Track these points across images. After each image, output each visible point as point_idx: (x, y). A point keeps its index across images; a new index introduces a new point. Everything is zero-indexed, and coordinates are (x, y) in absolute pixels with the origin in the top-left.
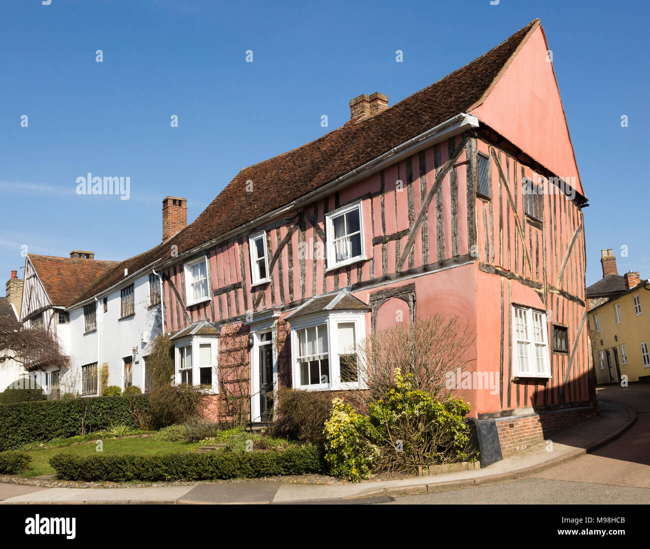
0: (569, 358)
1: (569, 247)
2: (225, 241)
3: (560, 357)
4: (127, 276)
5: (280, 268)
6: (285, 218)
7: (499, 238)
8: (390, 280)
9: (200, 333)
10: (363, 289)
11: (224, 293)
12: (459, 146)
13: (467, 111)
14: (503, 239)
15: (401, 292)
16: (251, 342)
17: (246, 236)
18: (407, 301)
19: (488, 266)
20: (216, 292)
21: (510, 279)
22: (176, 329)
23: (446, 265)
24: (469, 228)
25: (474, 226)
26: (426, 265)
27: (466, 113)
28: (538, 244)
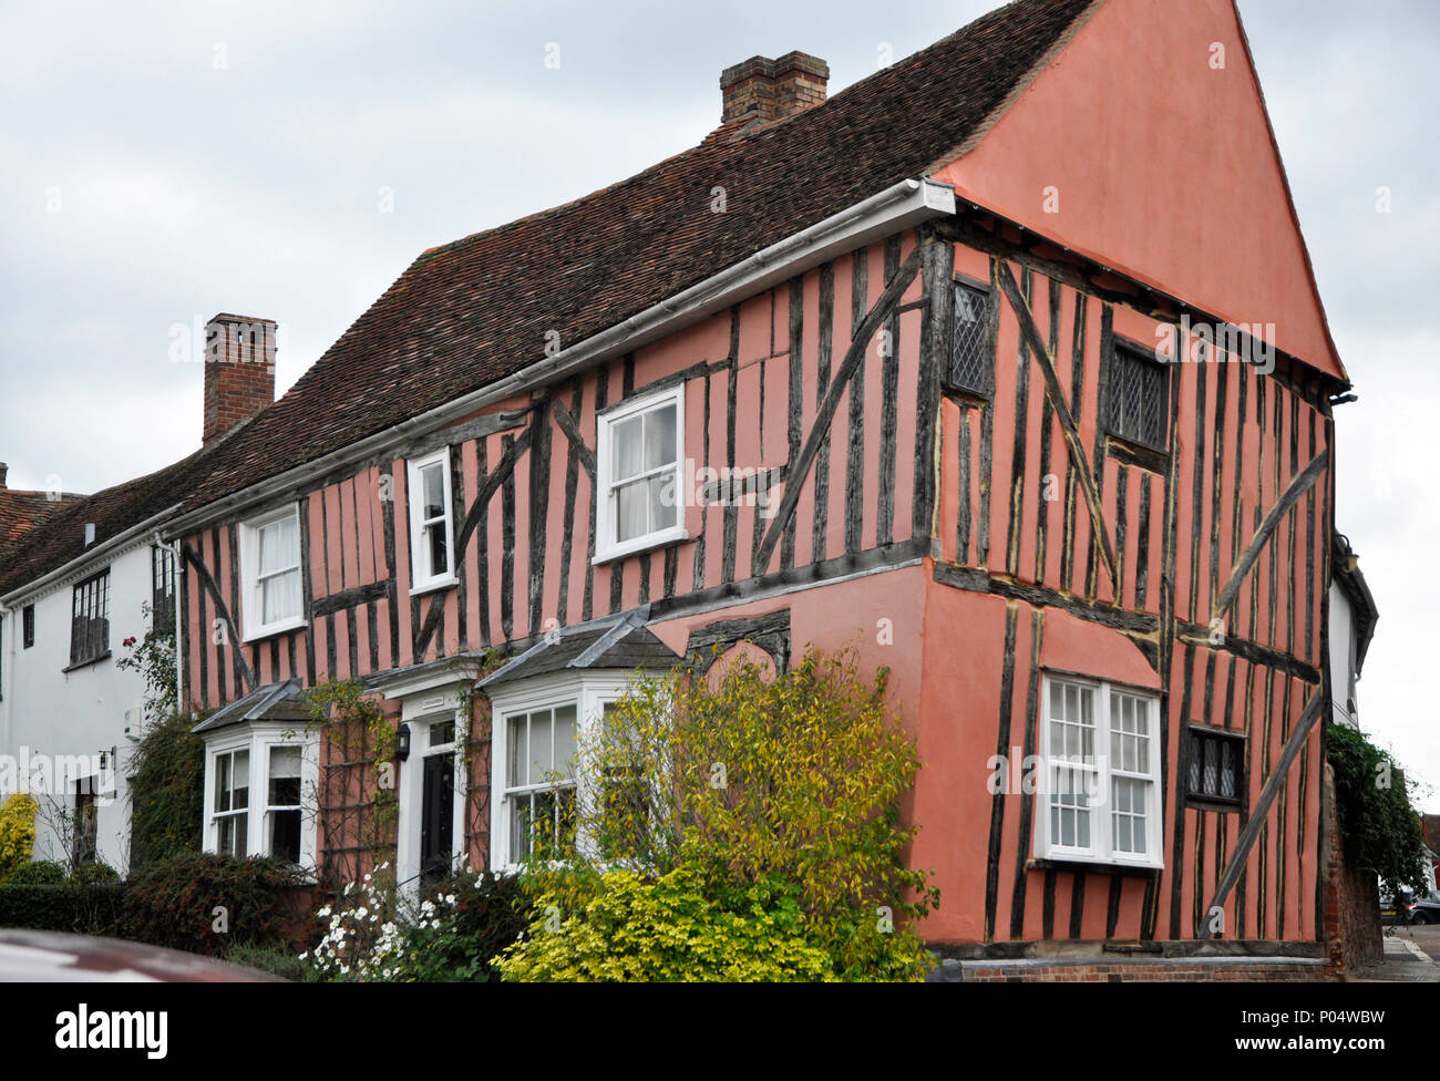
0: (1244, 821)
1: (1265, 518)
2: (347, 465)
3: (1212, 818)
4: (91, 546)
5: (483, 549)
6: (500, 414)
7: (1009, 500)
8: (739, 595)
9: (272, 716)
10: (675, 615)
11: (341, 608)
12: (908, 260)
13: (923, 175)
14: (1021, 501)
15: (760, 629)
16: (402, 744)
17: (401, 457)
18: (772, 652)
19: (965, 571)
20: (322, 605)
21: (1040, 605)
22: (214, 701)
23: (863, 566)
24: (918, 474)
25: (928, 468)
26: (818, 563)
27: (919, 179)
28: (1148, 514)
